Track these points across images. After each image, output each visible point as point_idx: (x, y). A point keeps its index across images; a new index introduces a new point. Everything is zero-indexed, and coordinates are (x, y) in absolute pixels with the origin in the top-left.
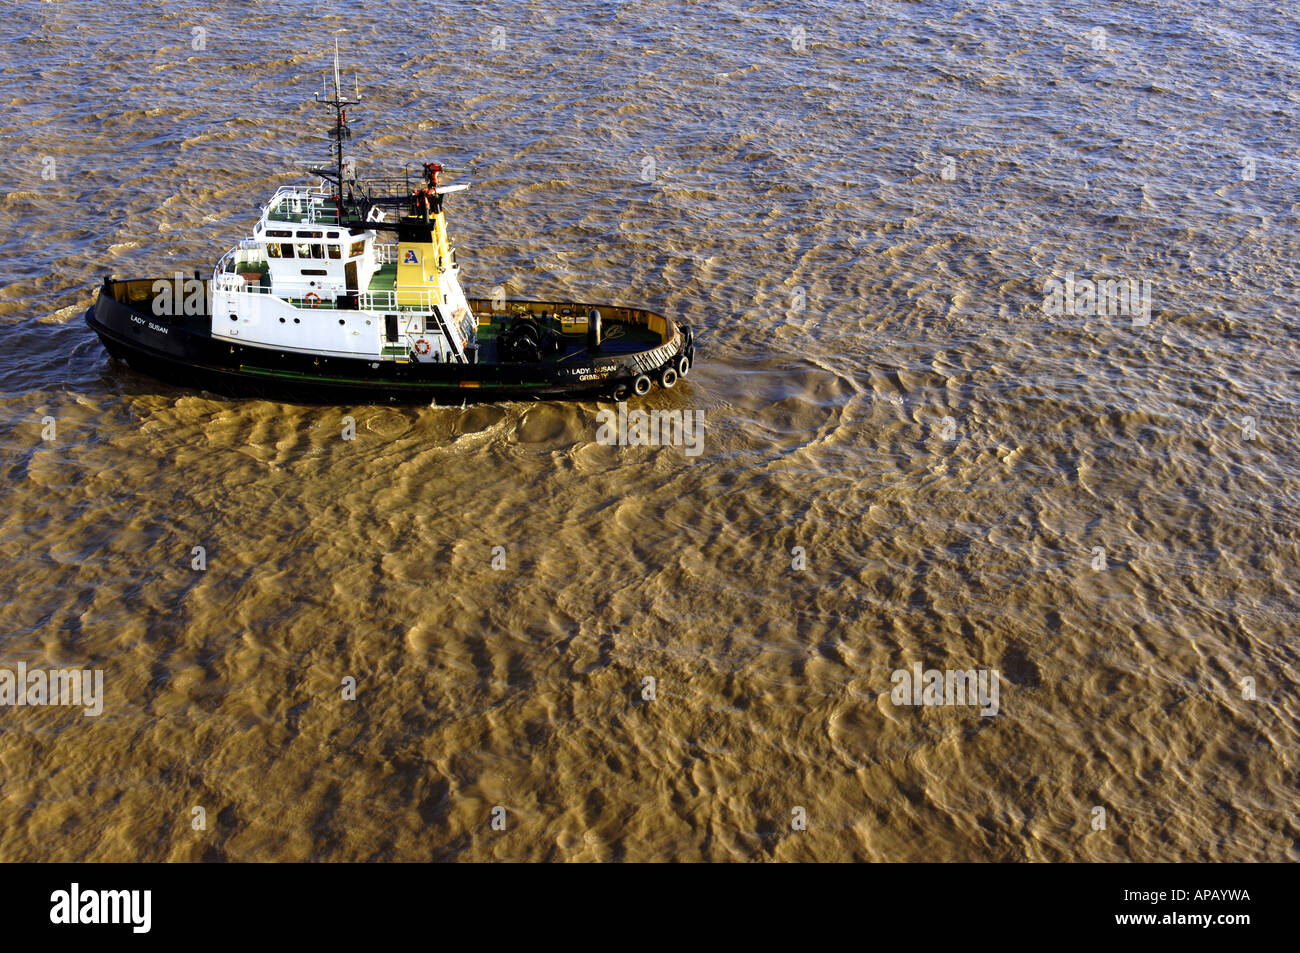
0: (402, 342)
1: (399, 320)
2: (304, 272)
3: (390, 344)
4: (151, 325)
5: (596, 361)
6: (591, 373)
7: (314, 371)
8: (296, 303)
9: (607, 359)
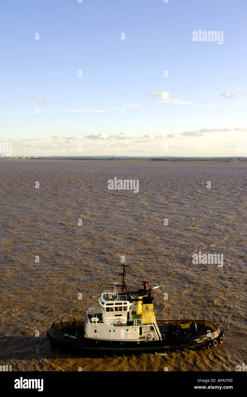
0: (143, 335)
1: (143, 328)
3: (141, 336)
4: (71, 336)
5: (201, 337)
6: (201, 340)
7: (121, 346)
8: (115, 325)
9: (204, 336)
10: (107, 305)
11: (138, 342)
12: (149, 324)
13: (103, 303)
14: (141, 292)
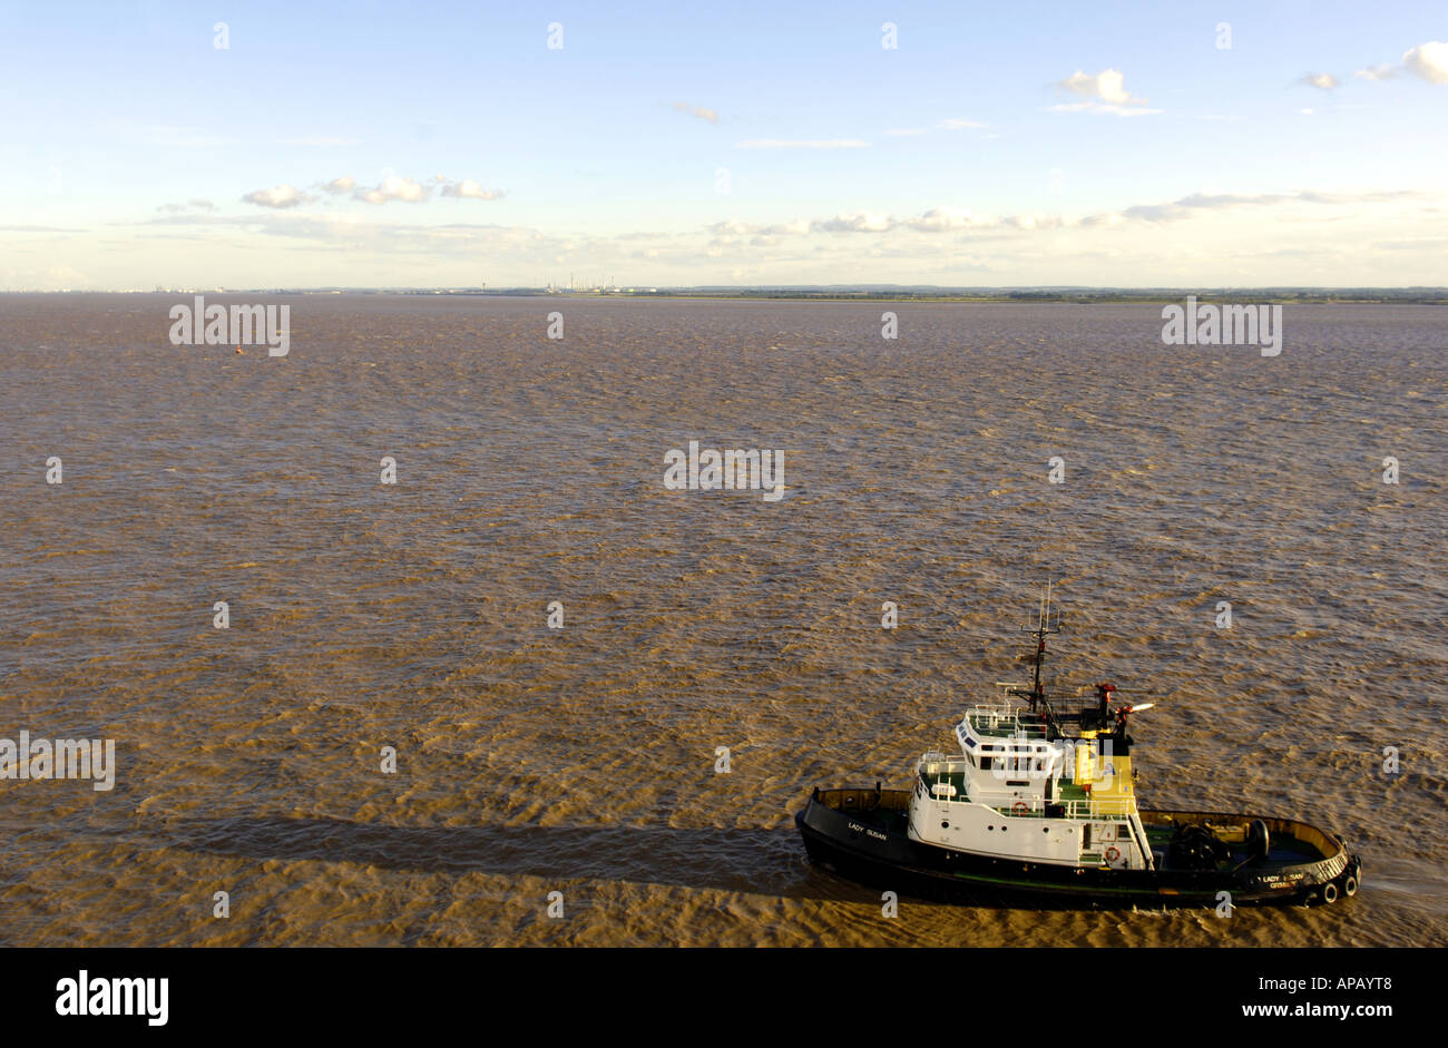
0: (1094, 849)
1: (1093, 828)
2: (1010, 783)
3: (1087, 852)
4: (870, 832)
5: (1284, 870)
6: (1282, 880)
7: (1023, 876)
8: (1005, 811)
9: (1294, 868)
10: (985, 748)
11: (1077, 868)
12: (1116, 818)
13: (971, 743)
14: (1091, 718)
